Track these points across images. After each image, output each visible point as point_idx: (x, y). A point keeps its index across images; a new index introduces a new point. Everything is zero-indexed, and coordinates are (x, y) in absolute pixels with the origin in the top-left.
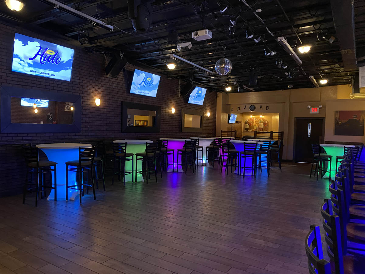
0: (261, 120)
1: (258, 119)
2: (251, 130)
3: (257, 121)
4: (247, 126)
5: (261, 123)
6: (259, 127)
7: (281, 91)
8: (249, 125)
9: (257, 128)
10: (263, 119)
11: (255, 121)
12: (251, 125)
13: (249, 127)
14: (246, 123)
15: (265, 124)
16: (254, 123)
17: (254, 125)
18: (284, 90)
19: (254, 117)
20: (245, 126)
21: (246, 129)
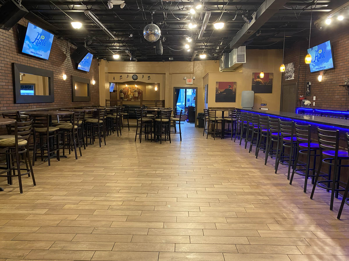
0: (136, 89)
1: (133, 88)
2: (126, 99)
3: (132, 90)
4: (122, 95)
5: (135, 91)
6: (134, 96)
7: (162, 62)
8: (124, 94)
9: (132, 97)
10: (137, 89)
11: (130, 90)
12: (127, 94)
13: (124, 96)
14: (121, 92)
15: (139, 93)
16: (129, 92)
17: (129, 94)
18: (165, 61)
19: (128, 86)
20: (120, 95)
21: (121, 98)
